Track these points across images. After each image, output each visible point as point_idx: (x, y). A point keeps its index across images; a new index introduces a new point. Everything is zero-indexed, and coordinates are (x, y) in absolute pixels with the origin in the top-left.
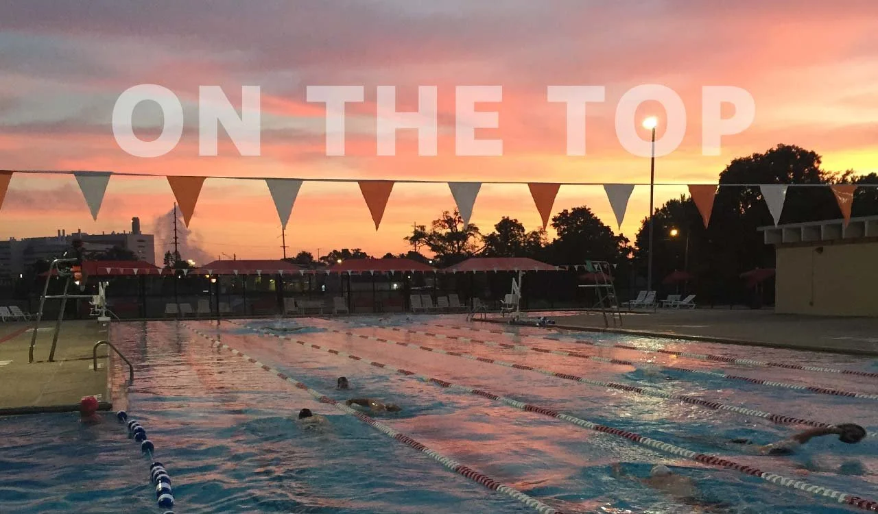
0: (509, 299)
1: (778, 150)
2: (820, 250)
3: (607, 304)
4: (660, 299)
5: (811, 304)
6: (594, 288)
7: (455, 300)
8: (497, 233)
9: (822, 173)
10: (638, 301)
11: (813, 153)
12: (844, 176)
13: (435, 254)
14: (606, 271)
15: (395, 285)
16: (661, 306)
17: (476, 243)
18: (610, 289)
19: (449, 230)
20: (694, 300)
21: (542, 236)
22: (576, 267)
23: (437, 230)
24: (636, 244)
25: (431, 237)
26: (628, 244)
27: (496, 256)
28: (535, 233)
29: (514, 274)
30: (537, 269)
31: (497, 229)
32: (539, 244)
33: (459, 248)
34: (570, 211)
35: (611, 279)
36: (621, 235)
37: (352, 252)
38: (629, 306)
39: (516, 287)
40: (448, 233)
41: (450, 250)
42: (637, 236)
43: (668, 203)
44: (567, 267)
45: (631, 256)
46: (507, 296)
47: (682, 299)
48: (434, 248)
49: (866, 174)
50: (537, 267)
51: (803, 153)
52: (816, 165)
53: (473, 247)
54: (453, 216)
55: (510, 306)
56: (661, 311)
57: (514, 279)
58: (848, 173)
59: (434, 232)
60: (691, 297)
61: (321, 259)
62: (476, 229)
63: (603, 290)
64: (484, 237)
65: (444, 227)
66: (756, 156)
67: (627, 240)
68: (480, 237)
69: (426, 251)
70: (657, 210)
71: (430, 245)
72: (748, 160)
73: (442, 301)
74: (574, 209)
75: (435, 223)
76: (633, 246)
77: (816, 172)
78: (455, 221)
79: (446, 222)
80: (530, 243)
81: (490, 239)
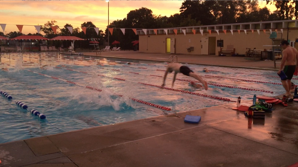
0: (71, 48)
1: (142, 9)
2: (149, 36)
3: (97, 49)
4: (111, 48)
5: (147, 50)
6: (94, 45)
7: (54, 48)
8: (65, 28)
9: (154, 15)
10: (106, 49)
11: (150, 10)
12: (159, 16)
13: (46, 34)
14: (96, 40)
15: (33, 43)
16: (111, 50)
17: (59, 31)
18: (98, 46)
19: (50, 27)
20: (120, 48)
21: (78, 30)
22: (89, 39)
23: (46, 27)
24: (105, 33)
25: (44, 29)
26: (103, 33)
27: (65, 36)
28: (76, 29)
29: (71, 41)
30: (78, 40)
31: (65, 27)
32: (77, 32)
33: (53, 32)
34: (86, 23)
35: (98, 42)
36: (101, 30)
37: (17, 32)
38: (103, 50)
39: (73, 45)
40: (49, 28)
41: (50, 33)
42: (105, 31)
43: (114, 22)
44: (86, 39)
45: (104, 36)
46: (70, 47)
47: (117, 48)
48: (45, 32)
49: (164, 16)
50: (78, 39)
51: (148, 10)
52: (151, 13)
53: (58, 32)
54: (51, 23)
55: (71, 50)
56: (111, 51)
57: (72, 42)
58: (160, 15)
59: (45, 27)
60: (119, 48)
61: (7, 34)
62: (58, 27)
63: (96, 46)
64: (61, 29)
65: (48, 26)
66: (136, 10)
67: (103, 32)
68: (60, 29)
69: (42, 33)
70: (111, 23)
71: (44, 31)
72: (134, 11)
73: (50, 48)
74: (87, 22)
75: (45, 25)
76: (104, 33)
77: (151, 15)
78: (51, 24)
79: (49, 24)
80: (75, 32)
81: (63, 30)
